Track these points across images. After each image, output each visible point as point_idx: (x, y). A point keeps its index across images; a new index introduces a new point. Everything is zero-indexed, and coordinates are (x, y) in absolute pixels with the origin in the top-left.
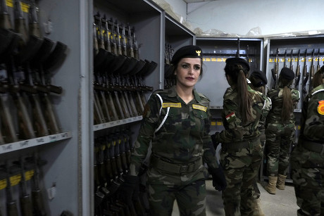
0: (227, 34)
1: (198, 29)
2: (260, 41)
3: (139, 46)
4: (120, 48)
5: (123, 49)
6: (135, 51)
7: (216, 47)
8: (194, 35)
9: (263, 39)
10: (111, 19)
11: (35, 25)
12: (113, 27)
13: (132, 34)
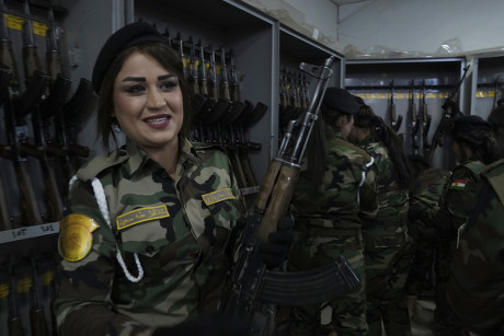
0: (400, 53)
1: (350, 46)
2: (459, 63)
3: (241, 79)
4: (205, 83)
5: (210, 84)
6: (232, 87)
7: (384, 75)
8: (342, 56)
9: (464, 58)
10: (191, 38)
11: (55, 55)
12: (193, 51)
13: (228, 61)
